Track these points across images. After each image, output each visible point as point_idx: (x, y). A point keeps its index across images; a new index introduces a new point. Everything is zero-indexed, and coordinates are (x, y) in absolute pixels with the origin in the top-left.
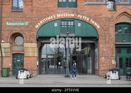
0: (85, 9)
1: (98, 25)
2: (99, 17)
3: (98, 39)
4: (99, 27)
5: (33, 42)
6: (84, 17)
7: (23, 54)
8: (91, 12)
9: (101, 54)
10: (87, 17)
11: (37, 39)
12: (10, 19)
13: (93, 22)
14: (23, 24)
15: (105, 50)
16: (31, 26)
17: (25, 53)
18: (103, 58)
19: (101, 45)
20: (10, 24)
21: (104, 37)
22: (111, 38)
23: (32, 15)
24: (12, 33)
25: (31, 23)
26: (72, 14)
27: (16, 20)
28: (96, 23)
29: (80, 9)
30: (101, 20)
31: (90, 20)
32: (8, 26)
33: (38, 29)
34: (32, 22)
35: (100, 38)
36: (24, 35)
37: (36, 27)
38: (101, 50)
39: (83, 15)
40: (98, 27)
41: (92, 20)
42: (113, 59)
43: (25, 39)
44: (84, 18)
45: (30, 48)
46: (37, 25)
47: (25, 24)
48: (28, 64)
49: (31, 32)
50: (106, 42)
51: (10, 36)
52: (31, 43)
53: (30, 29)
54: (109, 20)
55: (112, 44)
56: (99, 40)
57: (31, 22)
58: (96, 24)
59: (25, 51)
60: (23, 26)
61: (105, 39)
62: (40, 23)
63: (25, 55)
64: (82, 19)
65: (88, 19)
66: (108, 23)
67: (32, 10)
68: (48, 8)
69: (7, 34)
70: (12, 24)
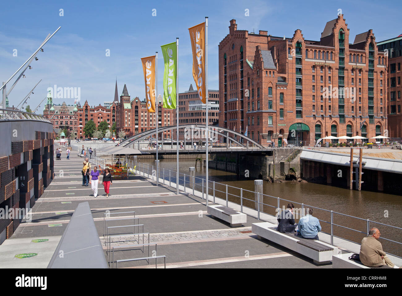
2: (310, 122)
7: (282, 138)
8: (308, 120)
10: (306, 122)
12: (279, 123)
13: (308, 124)
15: (312, 136)
16: (287, 126)
18: (311, 139)
22: (314, 131)
24: (280, 129)
26: (301, 121)
27: (281, 123)
33: (289, 127)
34: (287, 124)
35: (310, 131)
36: (284, 130)
39: (304, 121)
42: (314, 140)
43: (285, 132)
47: (285, 125)
49: (287, 129)
50: (312, 133)
52: (287, 133)
55: (315, 133)
61: (312, 131)
62: (290, 124)
64: (304, 123)
66: (313, 125)
67: (287, 119)
68: (292, 118)
69: (278, 129)
70: (280, 125)
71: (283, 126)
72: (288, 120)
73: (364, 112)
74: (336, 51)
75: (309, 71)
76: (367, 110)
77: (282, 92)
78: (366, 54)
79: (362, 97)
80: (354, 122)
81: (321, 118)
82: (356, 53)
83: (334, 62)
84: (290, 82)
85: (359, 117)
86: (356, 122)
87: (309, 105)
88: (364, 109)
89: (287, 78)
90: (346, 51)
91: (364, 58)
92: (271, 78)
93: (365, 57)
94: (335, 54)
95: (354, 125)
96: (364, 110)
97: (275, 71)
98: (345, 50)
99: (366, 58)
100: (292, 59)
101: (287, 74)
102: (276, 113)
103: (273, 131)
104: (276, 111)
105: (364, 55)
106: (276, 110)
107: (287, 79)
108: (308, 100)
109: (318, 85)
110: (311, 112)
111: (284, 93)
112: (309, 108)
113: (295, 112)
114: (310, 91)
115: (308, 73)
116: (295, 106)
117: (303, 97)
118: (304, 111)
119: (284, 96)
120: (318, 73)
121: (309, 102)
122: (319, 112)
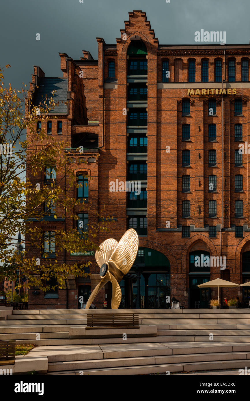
0: (155, 236)
2: (171, 245)
7: (90, 286)
8: (163, 239)
9: (172, 285)
14: (88, 254)
15: (177, 281)
17: (92, 285)
18: (175, 289)
19: (173, 276)
20: (74, 254)
21: (176, 267)
22: (184, 268)
29: (151, 237)
30: (174, 248)
31: (161, 248)
32: (73, 256)
35: (172, 268)
38: (173, 281)
39: (154, 243)
42: (185, 291)
43: (91, 270)
45: (96, 280)
47: (91, 253)
50: (178, 273)
54: (182, 248)
55: (185, 275)
56: (171, 270)
59: (92, 283)
60: (88, 256)
61: (177, 269)
63: (92, 287)
64: (153, 247)
66: (181, 251)
67: (98, 239)
68: (115, 236)
70: (77, 254)
71: (86, 256)
72: (101, 241)
75: (169, 113)
77: (83, 170)
81: (207, 234)
84: (110, 145)
87: (168, 202)
89: (100, 134)
92: (50, 137)
97: (64, 121)
100: (115, 86)
101: (101, 125)
102: (63, 223)
104: (63, 219)
106: (65, 217)
107: (101, 139)
108: (167, 189)
109: (200, 148)
110: (174, 220)
111: (89, 173)
112: (168, 208)
113: (122, 219)
114: (173, 164)
115: (168, 119)
116: (124, 205)
117: (150, 181)
118: (151, 218)
119: (90, 181)
120: (200, 116)
121: (169, 192)
122: (200, 217)
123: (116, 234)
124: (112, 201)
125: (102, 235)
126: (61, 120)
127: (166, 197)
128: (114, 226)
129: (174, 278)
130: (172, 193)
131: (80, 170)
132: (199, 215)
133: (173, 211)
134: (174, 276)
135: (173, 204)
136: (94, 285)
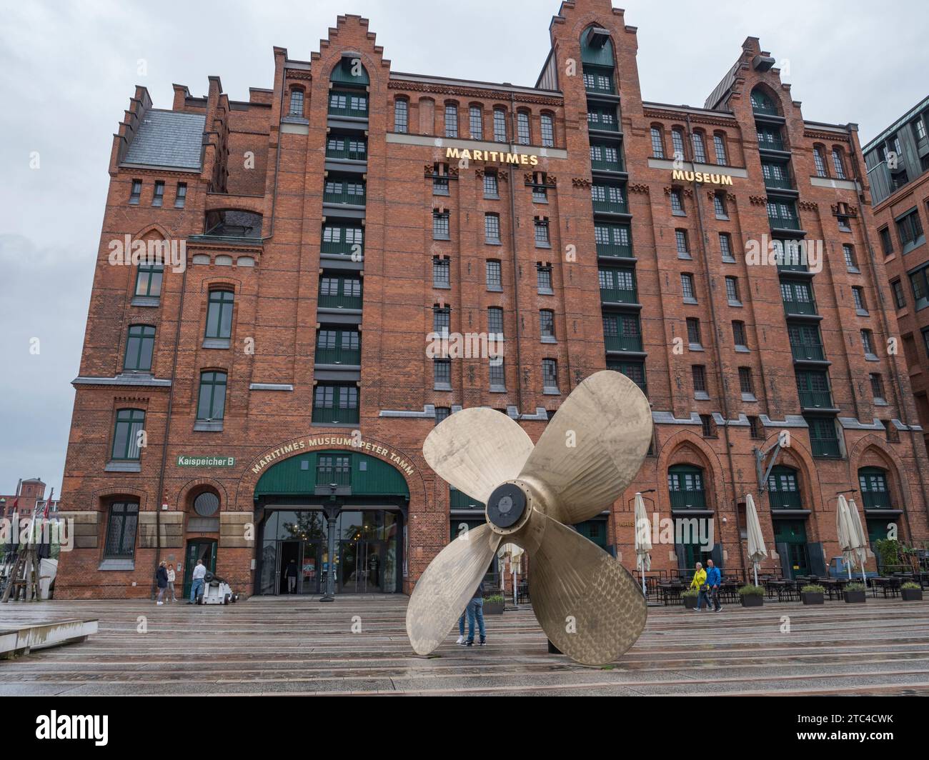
0: (378, 427)
1: (409, 468)
2: (411, 447)
3: (408, 502)
4: (412, 471)
5: (245, 508)
6: (374, 446)
7: (216, 541)
8: (394, 434)
9: (415, 539)
10: (384, 445)
11: (255, 501)
12: (189, 449)
13: (397, 460)
14: (220, 462)
15: (424, 529)
16: (241, 468)
17: (221, 537)
18: (420, 549)
19: (415, 517)
20: (187, 462)
21: (423, 498)
22: (440, 499)
23: (246, 440)
24: (190, 486)
25: (242, 460)
26: (345, 440)
27: (203, 452)
28: (403, 461)
29: (366, 427)
30: (418, 454)
31: (389, 454)
32: (183, 467)
33: (260, 476)
34: (246, 457)
35: (413, 499)
36: (221, 491)
37: (254, 470)
38: (416, 529)
39: (373, 441)
40: (409, 471)
41: (394, 455)
43: (223, 502)
44: (376, 448)
45: (234, 526)
46: (257, 466)
47: (226, 463)
48: (228, 566)
49: (241, 484)
50: (428, 510)
51: (184, 493)
52: (240, 511)
53: (239, 475)
55: (443, 514)
56: (411, 503)
57: (241, 458)
58: (403, 464)
59: (221, 533)
60: (221, 467)
61: (426, 501)
62: (265, 461)
63: (222, 544)
64: (371, 451)
65: (385, 452)
67: (246, 429)
68: (286, 424)
69: (177, 487)
70: (193, 462)
71: (214, 468)
72: (252, 434)
73: (770, 395)
74: (569, 109)
75: (409, 186)
76: (787, 389)
77: (225, 280)
78: (743, 128)
79: (747, 322)
80: (715, 450)
82: (684, 124)
83: (562, 154)
84: (286, 235)
85: (743, 420)
86: (729, 446)
87: (406, 355)
88: (767, 378)
89: (267, 214)
90: (624, 109)
91: (733, 147)
92: (158, 212)
93: (740, 141)
94: (563, 120)
95: (718, 463)
96: (768, 384)
97: (191, 182)
98: (619, 104)
99: (746, 145)
100: (302, 131)
101: (268, 196)
102: (167, 389)
103: (139, 497)
104: (167, 383)
105: (731, 133)
106: (172, 378)
107: (266, 221)
108: (404, 329)
109: (470, 254)
110: (419, 393)
111: (237, 287)
112: (405, 367)
113: (305, 388)
114: (416, 281)
115: (406, 196)
116: (310, 357)
117: (368, 310)
118: (369, 387)
119: (237, 304)
120: (469, 197)
121: (408, 335)
122: (473, 389)
123: (289, 419)
124: (285, 348)
125: (256, 421)
126: (185, 181)
127: (402, 346)
128: (285, 402)
129: (419, 523)
130: (414, 338)
131: (219, 280)
132: (472, 385)
133: (416, 375)
134: (418, 518)
135: (416, 360)
136: (227, 537)
